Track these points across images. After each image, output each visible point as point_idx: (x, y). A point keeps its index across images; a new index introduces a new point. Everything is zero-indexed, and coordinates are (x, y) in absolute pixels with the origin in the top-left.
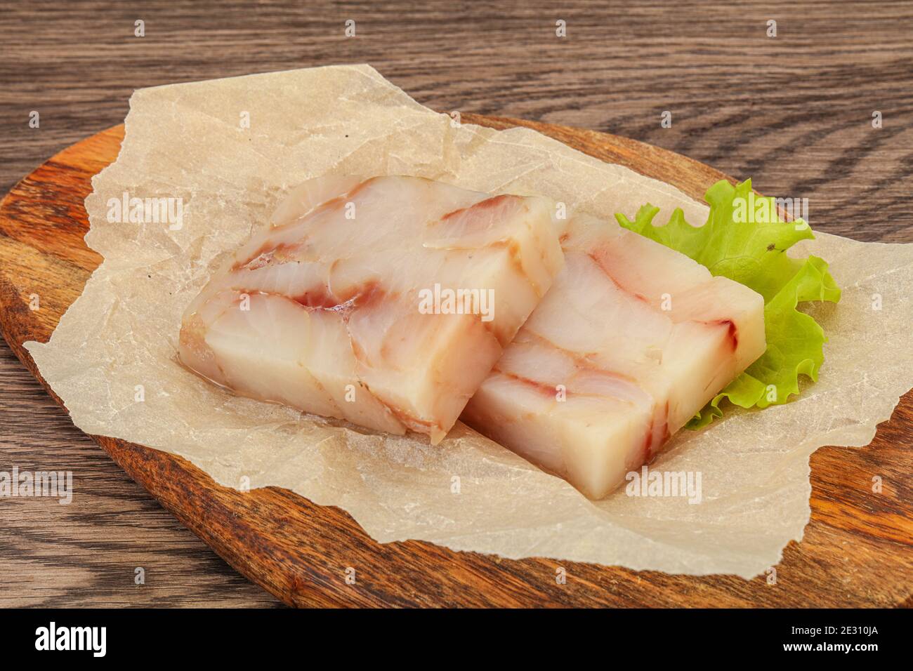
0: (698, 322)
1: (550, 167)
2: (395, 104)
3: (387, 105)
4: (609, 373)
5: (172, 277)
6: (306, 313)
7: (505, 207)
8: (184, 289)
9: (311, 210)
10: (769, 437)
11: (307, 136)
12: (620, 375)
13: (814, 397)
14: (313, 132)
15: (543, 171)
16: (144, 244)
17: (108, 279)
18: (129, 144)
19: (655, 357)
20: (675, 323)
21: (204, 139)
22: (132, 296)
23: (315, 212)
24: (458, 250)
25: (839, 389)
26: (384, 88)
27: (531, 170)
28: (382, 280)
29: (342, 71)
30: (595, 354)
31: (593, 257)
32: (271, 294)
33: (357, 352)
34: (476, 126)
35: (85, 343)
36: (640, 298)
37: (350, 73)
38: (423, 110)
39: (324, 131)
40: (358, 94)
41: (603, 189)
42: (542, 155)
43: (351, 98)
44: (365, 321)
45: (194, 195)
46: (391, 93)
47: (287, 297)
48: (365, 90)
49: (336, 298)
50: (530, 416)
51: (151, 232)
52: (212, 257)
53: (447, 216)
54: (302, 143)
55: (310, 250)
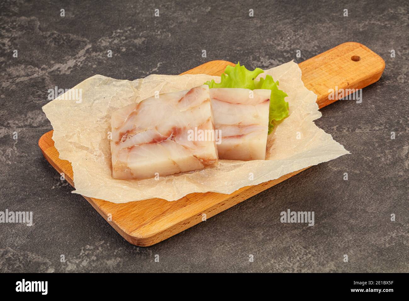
0: (260, 103)
1: (167, 83)
2: (111, 83)
3: (109, 84)
4: (250, 125)
5: (91, 157)
6: (158, 145)
7: (197, 92)
8: (97, 159)
9: (126, 119)
10: (291, 127)
11: (94, 102)
12: (253, 125)
13: (294, 112)
14: (94, 100)
15: (166, 85)
16: (76, 152)
17: (78, 164)
18: (54, 124)
19: (256, 117)
20: (255, 106)
21: (69, 115)
22: (87, 166)
23: (129, 119)
24: (193, 108)
25: (298, 107)
26: (106, 79)
27: (163, 86)
28: (176, 125)
29: (92, 79)
30: (241, 122)
31: (215, 99)
32: (140, 145)
33: (186, 148)
34: (138, 79)
35: (90, 184)
36: (239, 104)
37: (94, 79)
38: (119, 81)
39: (98, 99)
40: (99, 84)
41: (187, 83)
42: (163, 80)
43: (98, 86)
44: (180, 139)
45: (80, 131)
46: (109, 80)
47: (147, 143)
48: (101, 82)
49: (166, 137)
50: (237, 146)
51: (76, 147)
52: (98, 146)
53: (180, 101)
54: (94, 105)
55: (140, 129)
